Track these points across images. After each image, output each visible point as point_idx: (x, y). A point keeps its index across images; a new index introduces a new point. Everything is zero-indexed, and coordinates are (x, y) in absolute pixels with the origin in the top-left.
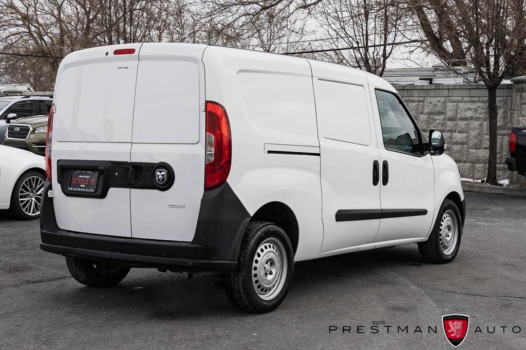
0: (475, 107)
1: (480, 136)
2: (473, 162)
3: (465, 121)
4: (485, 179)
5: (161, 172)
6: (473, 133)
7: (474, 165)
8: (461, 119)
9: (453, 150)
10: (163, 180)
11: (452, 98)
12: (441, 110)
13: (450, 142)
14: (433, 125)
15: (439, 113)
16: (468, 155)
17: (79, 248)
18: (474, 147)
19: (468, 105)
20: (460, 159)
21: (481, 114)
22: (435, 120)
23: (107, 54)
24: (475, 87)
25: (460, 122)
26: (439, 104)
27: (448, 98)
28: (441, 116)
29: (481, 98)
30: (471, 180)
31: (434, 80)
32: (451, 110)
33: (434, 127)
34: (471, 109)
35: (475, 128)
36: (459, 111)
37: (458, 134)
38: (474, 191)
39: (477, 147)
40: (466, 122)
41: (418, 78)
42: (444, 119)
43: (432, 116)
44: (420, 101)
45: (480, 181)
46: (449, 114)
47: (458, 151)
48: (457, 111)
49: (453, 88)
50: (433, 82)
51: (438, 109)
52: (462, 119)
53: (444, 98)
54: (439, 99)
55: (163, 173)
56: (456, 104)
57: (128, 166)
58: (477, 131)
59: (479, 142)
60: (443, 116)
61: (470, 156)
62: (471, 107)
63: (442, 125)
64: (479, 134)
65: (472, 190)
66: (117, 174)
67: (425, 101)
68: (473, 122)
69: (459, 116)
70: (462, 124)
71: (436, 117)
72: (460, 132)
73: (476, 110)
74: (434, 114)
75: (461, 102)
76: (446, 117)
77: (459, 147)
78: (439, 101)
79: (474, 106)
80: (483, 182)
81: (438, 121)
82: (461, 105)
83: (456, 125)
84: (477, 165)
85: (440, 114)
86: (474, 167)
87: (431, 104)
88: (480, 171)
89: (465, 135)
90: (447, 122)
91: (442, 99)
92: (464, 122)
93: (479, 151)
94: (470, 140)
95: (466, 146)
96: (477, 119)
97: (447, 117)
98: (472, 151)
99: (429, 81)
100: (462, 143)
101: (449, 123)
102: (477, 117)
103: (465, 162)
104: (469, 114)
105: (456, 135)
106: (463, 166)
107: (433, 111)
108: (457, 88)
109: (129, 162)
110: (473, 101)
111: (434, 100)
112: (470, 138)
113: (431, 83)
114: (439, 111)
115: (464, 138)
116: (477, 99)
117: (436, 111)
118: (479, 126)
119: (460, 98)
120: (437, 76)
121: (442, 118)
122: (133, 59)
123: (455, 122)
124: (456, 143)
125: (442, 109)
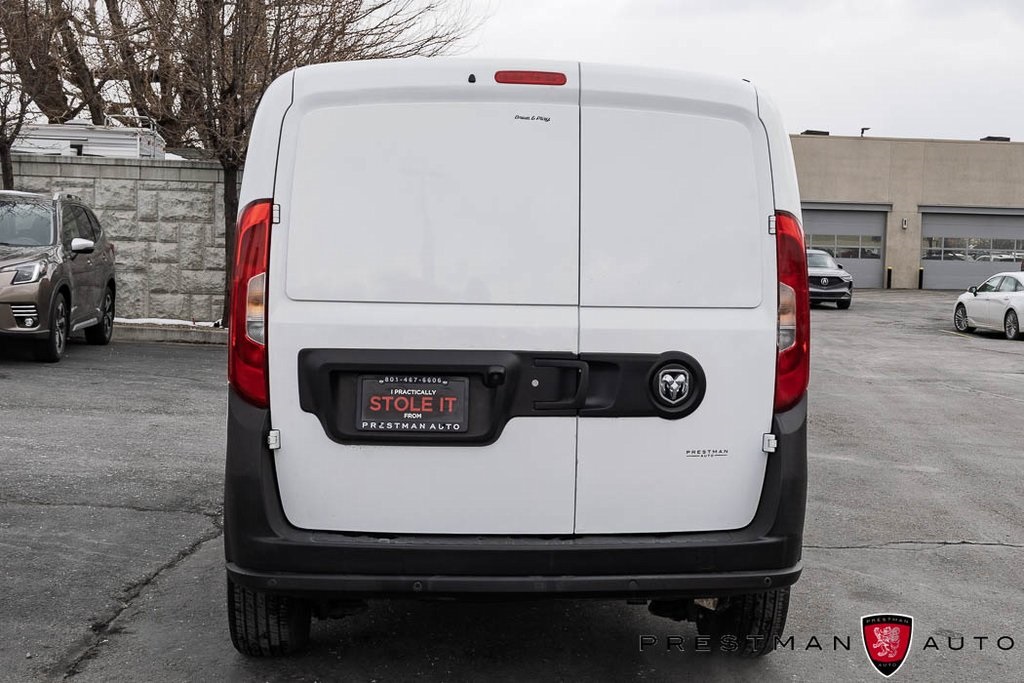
0: (190, 200)
1: (199, 248)
2: (190, 293)
3: (172, 222)
4: (220, 321)
5: (674, 375)
6: (189, 244)
7: (190, 297)
8: (166, 219)
9: (153, 272)
10: (680, 394)
11: (147, 182)
12: (127, 203)
13: (146, 259)
14: (113, 229)
15: (125, 208)
16: (179, 280)
17: (433, 575)
18: (190, 267)
19: (178, 195)
20: (166, 288)
21: (200, 211)
22: (118, 219)
23: (472, 79)
24: (189, 166)
25: (163, 224)
26: (125, 192)
27: (140, 182)
28: (128, 213)
29: (200, 184)
30: (190, 323)
31: (84, 148)
32: (147, 204)
33: (115, 232)
34: (183, 203)
35: (192, 235)
36: (161, 205)
37: (161, 244)
38: (214, 341)
39: (196, 267)
40: (174, 225)
41: (69, 143)
42: (134, 218)
43: (110, 213)
44: (86, 186)
45: (211, 324)
46: (144, 210)
47: (161, 275)
48: (157, 206)
49: (150, 164)
50: (84, 152)
51: (121, 201)
52: (168, 219)
53: (133, 182)
54: (124, 182)
55: (681, 378)
56: (154, 193)
57: (577, 363)
58: (196, 241)
59: (199, 259)
60: (131, 214)
61: (184, 282)
62: (183, 199)
63: (130, 230)
64: (199, 245)
65: (208, 340)
66: (535, 383)
67: (97, 185)
68: (186, 224)
69: (161, 214)
70: (169, 227)
71: (117, 214)
72: (165, 241)
73: (191, 204)
74: (114, 208)
75: (163, 189)
76: (136, 214)
77: (163, 267)
78: (124, 187)
79: (189, 197)
80: (217, 325)
81: (123, 222)
82: (164, 195)
83: (156, 229)
84: (196, 298)
85: (126, 210)
86: (190, 300)
87: (108, 190)
88: (202, 307)
89: (173, 246)
90: (140, 223)
91: (129, 184)
92: (170, 224)
93: (198, 273)
94: (183, 256)
95: (175, 265)
96: (194, 219)
97: (139, 216)
98: (186, 273)
99: (75, 150)
100: (168, 261)
101: (143, 225)
102: (193, 216)
103: (175, 292)
104: (180, 211)
105: (156, 245)
106: (172, 299)
107: (113, 204)
108: (156, 165)
109: (575, 352)
110: (186, 190)
111: (115, 185)
112: (183, 251)
113: (79, 153)
114: (123, 205)
115: (171, 251)
116: (193, 187)
117: (117, 204)
118: (198, 232)
119: (163, 183)
120: (90, 141)
121: (131, 216)
122: (564, 99)
123: (154, 225)
124: (158, 261)
125: (130, 200)
